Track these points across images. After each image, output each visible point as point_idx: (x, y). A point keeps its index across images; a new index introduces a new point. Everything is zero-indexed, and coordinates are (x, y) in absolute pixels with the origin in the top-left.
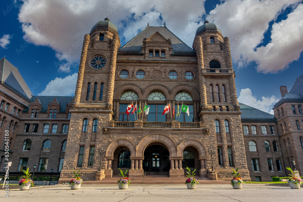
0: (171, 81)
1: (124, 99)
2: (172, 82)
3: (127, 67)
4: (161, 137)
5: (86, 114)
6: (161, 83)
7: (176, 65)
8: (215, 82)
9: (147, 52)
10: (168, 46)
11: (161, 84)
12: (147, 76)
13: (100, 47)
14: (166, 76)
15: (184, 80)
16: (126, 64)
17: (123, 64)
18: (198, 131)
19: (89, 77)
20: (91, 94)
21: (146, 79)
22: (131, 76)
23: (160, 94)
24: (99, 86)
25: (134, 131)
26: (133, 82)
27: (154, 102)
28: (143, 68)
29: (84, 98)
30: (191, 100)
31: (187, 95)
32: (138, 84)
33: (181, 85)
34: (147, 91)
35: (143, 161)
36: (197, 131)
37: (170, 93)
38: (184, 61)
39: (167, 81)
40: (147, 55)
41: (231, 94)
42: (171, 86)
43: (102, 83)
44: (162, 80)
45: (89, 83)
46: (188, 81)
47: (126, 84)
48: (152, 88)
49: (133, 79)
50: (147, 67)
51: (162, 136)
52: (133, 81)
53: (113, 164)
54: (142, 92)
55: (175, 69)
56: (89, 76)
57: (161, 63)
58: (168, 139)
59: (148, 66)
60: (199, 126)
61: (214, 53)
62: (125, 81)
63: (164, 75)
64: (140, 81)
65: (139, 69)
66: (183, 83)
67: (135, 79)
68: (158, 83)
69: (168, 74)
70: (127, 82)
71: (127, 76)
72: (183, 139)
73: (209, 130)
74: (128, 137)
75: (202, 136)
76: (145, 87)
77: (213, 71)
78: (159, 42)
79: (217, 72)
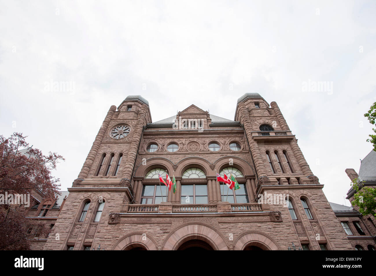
0: (212, 153)
2: (214, 155)
3: (156, 140)
4: (202, 229)
5: (90, 193)
6: (199, 156)
7: (217, 135)
8: (272, 148)
10: (206, 117)
12: (181, 149)
13: (126, 117)
14: (206, 147)
15: (229, 152)
16: (155, 136)
17: (151, 136)
18: (262, 217)
19: (105, 147)
20: (104, 168)
21: (180, 153)
22: (160, 149)
24: (115, 158)
25: (158, 219)
26: (162, 156)
28: (176, 140)
29: (93, 173)
30: (241, 176)
31: (235, 171)
32: (169, 159)
33: (224, 158)
34: (181, 167)
36: (260, 217)
37: (212, 167)
38: (226, 130)
39: (207, 154)
41: (298, 161)
42: (212, 159)
43: (121, 155)
44: (201, 153)
45: (104, 155)
46: (234, 153)
47: (153, 159)
48: (188, 162)
49: (163, 153)
50: (181, 139)
51: (203, 226)
52: (162, 154)
54: (175, 167)
55: (217, 140)
57: (198, 134)
58: (214, 232)
59: (182, 138)
60: (261, 209)
61: (263, 118)
62: (153, 156)
63: (202, 148)
64: (172, 154)
65: (170, 141)
66: (229, 155)
67: (166, 153)
68: (196, 156)
69: (207, 146)
70: (155, 156)
71: (156, 150)
72: (239, 232)
73: (280, 214)
74: (147, 229)
75: (270, 225)
76: (178, 161)
77: (267, 134)
78: (195, 114)
79: (272, 134)
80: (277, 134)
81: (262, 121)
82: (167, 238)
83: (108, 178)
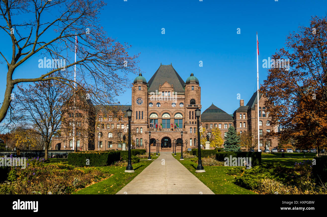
1: (152, 117)
3: (152, 101)
5: (137, 126)
8: (192, 110)
10: (172, 89)
11: (168, 110)
13: (140, 93)
14: (171, 105)
20: (138, 117)
21: (161, 108)
22: (154, 106)
23: (167, 115)
24: (141, 113)
25: (157, 133)
27: (165, 119)
29: (135, 119)
30: (182, 117)
31: (180, 114)
32: (157, 110)
33: (177, 110)
34: (162, 114)
35: (161, 144)
37: (172, 114)
38: (179, 98)
39: (171, 108)
42: (173, 111)
43: (142, 112)
44: (169, 108)
45: (137, 112)
47: (152, 110)
48: (164, 112)
49: (155, 108)
50: (162, 101)
51: (168, 134)
54: (160, 114)
56: (136, 108)
58: (171, 136)
60: (183, 130)
61: (193, 96)
66: (179, 109)
70: (153, 109)
72: (177, 136)
73: (187, 132)
74: (155, 135)
75: (184, 134)
76: (161, 111)
77: (191, 106)
78: (167, 87)
79: (193, 106)
80: (195, 106)
81: (192, 98)
82: (160, 137)
83: (141, 121)
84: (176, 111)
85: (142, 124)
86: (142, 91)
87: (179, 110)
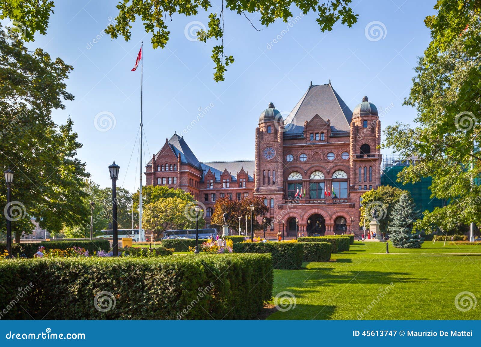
1: (291, 179)
2: (330, 163)
7: (334, 147)
8: (363, 165)
9: (308, 136)
10: (327, 128)
11: (320, 165)
12: (309, 159)
13: (269, 139)
14: (325, 157)
15: (340, 161)
16: (291, 148)
17: (288, 149)
18: (346, 206)
19: (263, 166)
20: (267, 179)
21: (308, 162)
22: (295, 159)
23: (320, 173)
24: (271, 173)
25: (299, 207)
26: (297, 165)
27: (315, 181)
28: (305, 152)
29: (262, 183)
30: (346, 177)
31: (343, 172)
32: (301, 167)
33: (337, 166)
34: (309, 172)
35: (307, 226)
37: (328, 172)
38: (340, 144)
39: (325, 163)
40: (308, 139)
42: (329, 166)
43: (274, 171)
44: (322, 162)
45: (264, 171)
47: (291, 167)
48: (313, 169)
49: (297, 163)
50: (309, 151)
51: (319, 210)
53: (286, 229)
54: (306, 174)
55: (333, 151)
57: (320, 146)
58: (324, 211)
59: (309, 149)
60: (347, 202)
61: (365, 138)
64: (303, 164)
65: (301, 152)
67: (299, 163)
68: (318, 165)
70: (292, 165)
71: (292, 159)
72: (335, 211)
73: (354, 204)
74: (295, 210)
75: (348, 209)
76: (306, 169)
77: (362, 156)
78: (318, 125)
79: (365, 157)
80: (369, 156)
81: (363, 142)
82: (304, 214)
83: (271, 186)
84: (335, 166)
85: (272, 191)
86: (272, 134)
87: (340, 165)
